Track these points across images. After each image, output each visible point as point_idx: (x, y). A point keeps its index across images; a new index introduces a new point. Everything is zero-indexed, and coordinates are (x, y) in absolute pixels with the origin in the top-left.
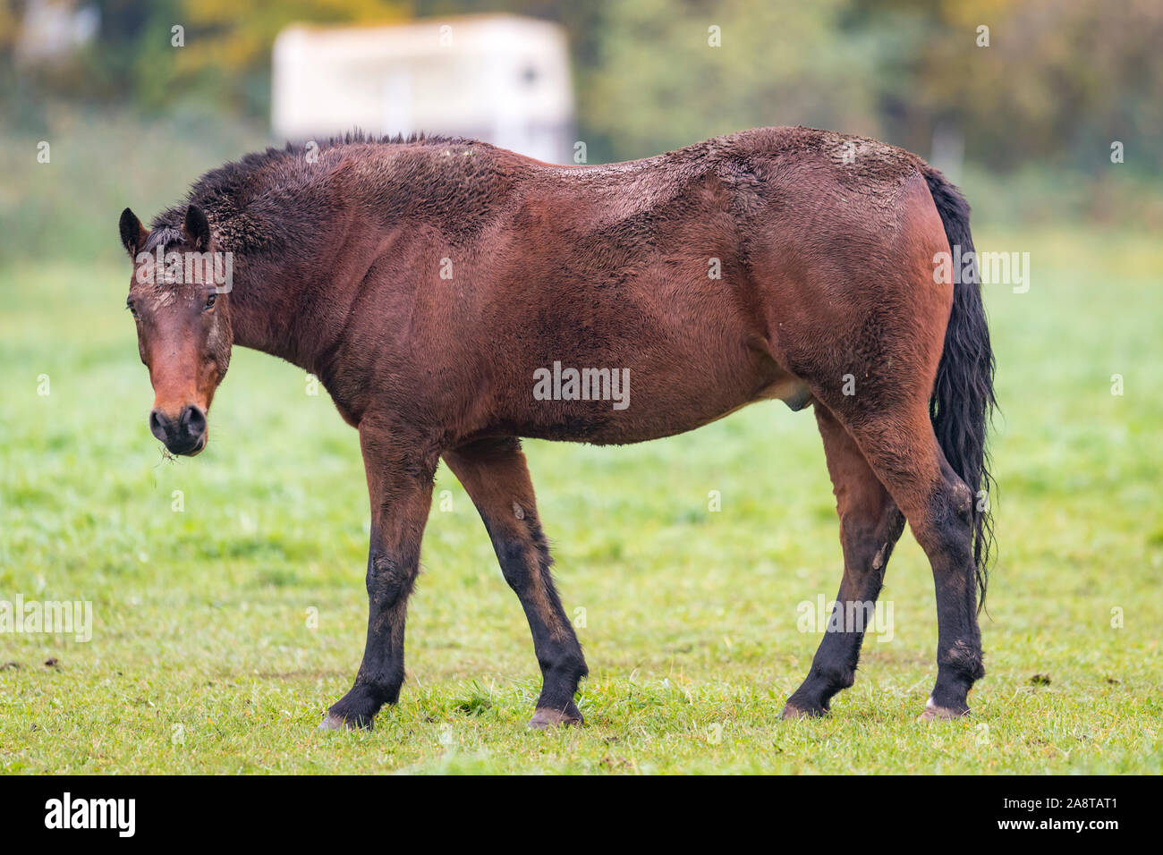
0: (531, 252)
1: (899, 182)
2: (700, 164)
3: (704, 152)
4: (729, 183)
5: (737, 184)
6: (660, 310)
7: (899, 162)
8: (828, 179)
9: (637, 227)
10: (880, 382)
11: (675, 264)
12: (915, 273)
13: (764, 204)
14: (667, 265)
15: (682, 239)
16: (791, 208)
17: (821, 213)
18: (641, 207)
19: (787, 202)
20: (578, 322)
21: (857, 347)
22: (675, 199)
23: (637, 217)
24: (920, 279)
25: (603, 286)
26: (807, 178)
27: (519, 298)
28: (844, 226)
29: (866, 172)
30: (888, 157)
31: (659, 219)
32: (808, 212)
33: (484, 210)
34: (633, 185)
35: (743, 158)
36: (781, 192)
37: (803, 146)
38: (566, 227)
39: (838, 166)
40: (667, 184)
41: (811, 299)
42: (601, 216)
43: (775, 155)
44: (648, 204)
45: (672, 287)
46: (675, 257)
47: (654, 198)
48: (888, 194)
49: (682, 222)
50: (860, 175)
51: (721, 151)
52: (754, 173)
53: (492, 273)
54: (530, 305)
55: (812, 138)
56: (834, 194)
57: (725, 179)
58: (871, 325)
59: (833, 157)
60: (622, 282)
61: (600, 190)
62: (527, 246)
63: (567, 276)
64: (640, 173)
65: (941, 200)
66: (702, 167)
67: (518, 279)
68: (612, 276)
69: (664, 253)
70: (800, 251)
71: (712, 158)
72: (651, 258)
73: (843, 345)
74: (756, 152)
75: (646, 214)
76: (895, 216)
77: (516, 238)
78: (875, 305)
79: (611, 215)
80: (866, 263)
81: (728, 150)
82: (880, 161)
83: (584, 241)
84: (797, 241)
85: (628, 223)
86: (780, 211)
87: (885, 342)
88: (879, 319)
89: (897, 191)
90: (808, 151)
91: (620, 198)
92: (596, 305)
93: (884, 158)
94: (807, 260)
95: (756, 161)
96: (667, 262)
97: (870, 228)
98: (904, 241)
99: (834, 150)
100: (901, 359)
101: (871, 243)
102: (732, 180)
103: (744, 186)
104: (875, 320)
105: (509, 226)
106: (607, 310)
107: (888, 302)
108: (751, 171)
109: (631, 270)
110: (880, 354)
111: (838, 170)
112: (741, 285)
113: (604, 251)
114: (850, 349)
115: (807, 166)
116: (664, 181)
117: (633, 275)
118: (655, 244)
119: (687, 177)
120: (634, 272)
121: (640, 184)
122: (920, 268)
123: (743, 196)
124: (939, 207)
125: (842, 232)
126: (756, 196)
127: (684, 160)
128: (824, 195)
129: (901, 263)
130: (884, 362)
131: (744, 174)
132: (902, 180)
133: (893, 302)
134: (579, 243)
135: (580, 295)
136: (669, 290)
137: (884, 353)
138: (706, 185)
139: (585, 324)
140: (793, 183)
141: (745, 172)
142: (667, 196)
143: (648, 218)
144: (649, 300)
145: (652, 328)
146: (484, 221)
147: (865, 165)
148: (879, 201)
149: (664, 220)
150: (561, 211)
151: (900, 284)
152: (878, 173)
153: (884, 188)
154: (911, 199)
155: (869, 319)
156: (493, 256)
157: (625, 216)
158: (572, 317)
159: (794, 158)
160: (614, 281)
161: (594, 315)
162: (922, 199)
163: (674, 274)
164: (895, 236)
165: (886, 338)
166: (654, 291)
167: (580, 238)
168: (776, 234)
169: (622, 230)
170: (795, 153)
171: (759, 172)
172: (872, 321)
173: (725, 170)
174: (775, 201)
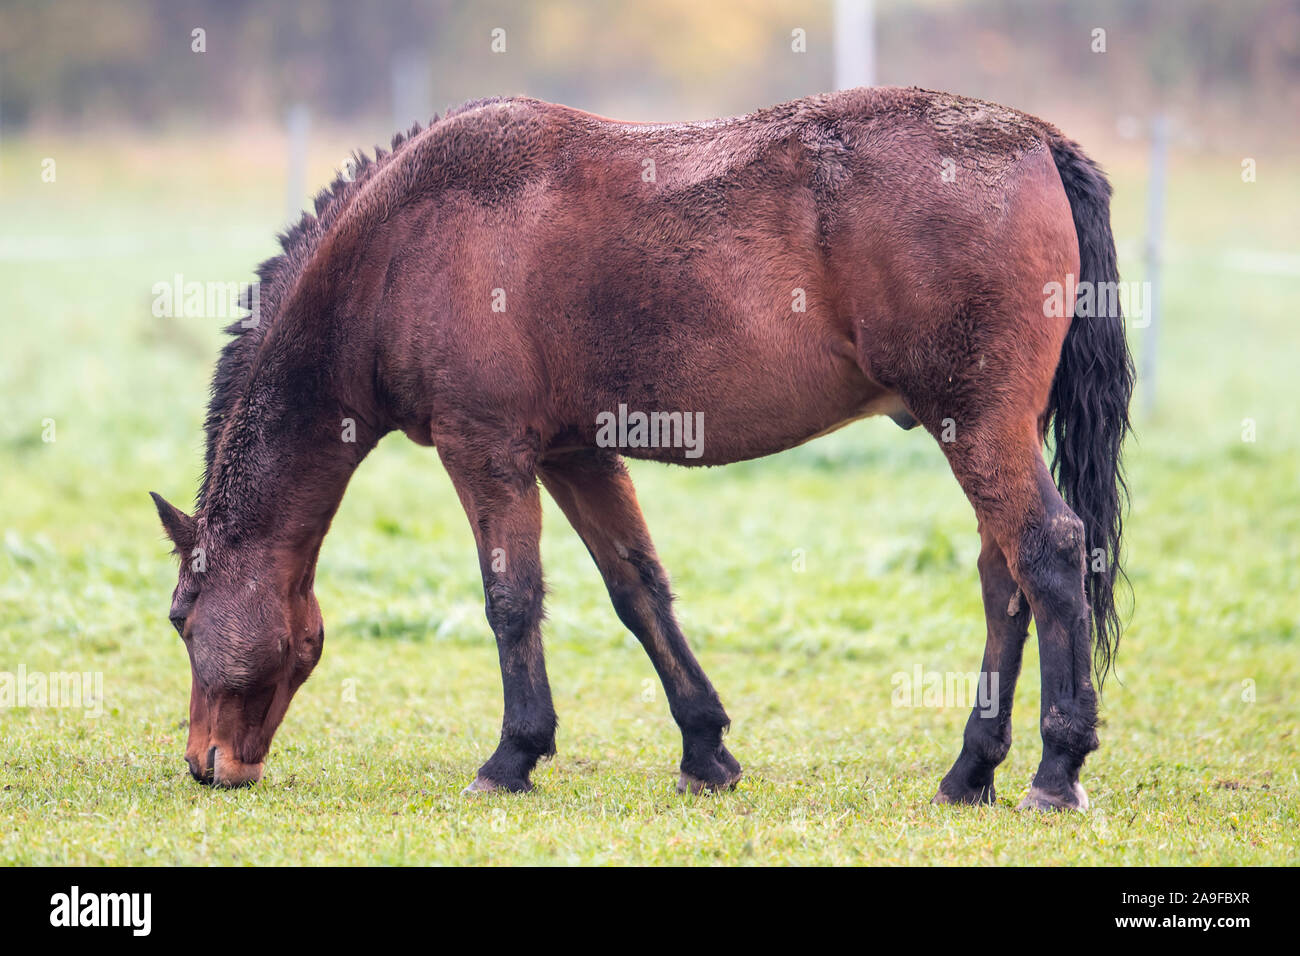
0: (584, 218)
1: (1014, 156)
2: (785, 125)
3: (793, 110)
4: (811, 151)
5: (820, 152)
6: (729, 293)
7: (1020, 132)
8: (927, 148)
9: (707, 194)
10: (969, 386)
11: (747, 241)
12: (1025, 262)
13: (848, 176)
14: (738, 241)
15: (757, 212)
16: (881, 181)
17: (915, 189)
18: (714, 172)
19: (875, 174)
20: (635, 303)
21: (942, 346)
22: (752, 163)
23: (708, 182)
24: (1031, 269)
25: (665, 261)
26: (902, 146)
27: (568, 271)
28: (940, 204)
29: (975, 143)
30: (1007, 125)
31: (732, 186)
32: (899, 187)
33: (523, 164)
34: (710, 145)
35: (832, 121)
36: (869, 161)
37: (905, 108)
38: (626, 192)
39: (941, 134)
40: (747, 146)
41: (895, 289)
42: (669, 181)
43: (867, 118)
44: (722, 169)
45: (743, 267)
46: (748, 233)
47: (731, 160)
48: (998, 171)
49: (758, 192)
50: (966, 146)
51: (810, 111)
52: (841, 140)
53: (536, 237)
54: (581, 280)
55: (918, 100)
56: (932, 166)
57: (809, 146)
58: (962, 318)
59: (938, 123)
60: (688, 258)
61: (672, 151)
62: (579, 212)
63: (624, 249)
64: (720, 130)
65: (1070, 177)
66: (787, 128)
67: (567, 248)
68: (676, 250)
69: (736, 227)
70: (887, 232)
71: (798, 119)
72: (721, 232)
73: (926, 345)
74: (847, 114)
75: (719, 179)
76: (1003, 197)
77: (566, 200)
78: (970, 296)
79: (680, 180)
80: (964, 248)
81: (818, 110)
82: (995, 130)
83: (646, 208)
84: (885, 221)
85: (698, 189)
86: (867, 184)
87: (977, 339)
88: (974, 313)
89: (1010, 167)
90: (909, 114)
91: (693, 160)
92: (656, 284)
93: (1001, 127)
94: (893, 244)
95: (846, 125)
96: (739, 238)
97: (971, 208)
98: (1011, 226)
99: (941, 115)
100: (996, 358)
101: (972, 226)
102: (816, 147)
103: (828, 154)
104: (968, 314)
105: (557, 186)
106: (668, 290)
107: (987, 293)
108: (838, 137)
109: (699, 245)
110: (970, 353)
111: (941, 139)
112: (819, 273)
113: (667, 221)
114: (934, 350)
115: (905, 132)
116: (745, 142)
117: (701, 251)
118: (726, 216)
119: (769, 139)
120: (701, 247)
121: (718, 143)
122: (1032, 255)
123: (827, 166)
124: (1067, 185)
125: (937, 211)
126: (840, 167)
127: (770, 119)
128: (920, 167)
129: (1008, 250)
130: (974, 362)
131: (830, 141)
132: (1019, 154)
133: (994, 293)
134: (640, 211)
135: (637, 272)
136: (740, 270)
137: (975, 351)
138: (788, 151)
139: (642, 305)
140: (884, 151)
141: (831, 137)
142: (745, 159)
143: (720, 184)
144: (717, 281)
145: (719, 313)
146: (527, 176)
147: (976, 134)
148: (986, 178)
149: (737, 187)
150: (622, 173)
151: (1005, 273)
152: (990, 144)
153: (994, 162)
154: (1026, 176)
155: (961, 311)
156: (538, 217)
157: (695, 182)
158: (629, 297)
159: (890, 122)
160: (678, 256)
161: (653, 296)
162: (1043, 177)
163: (745, 252)
164: (1001, 219)
165: (979, 334)
166: (723, 270)
167: (641, 205)
168: (862, 213)
169: (690, 198)
170: (894, 116)
171: (847, 139)
172: (964, 314)
173: (811, 134)
174: (862, 172)
